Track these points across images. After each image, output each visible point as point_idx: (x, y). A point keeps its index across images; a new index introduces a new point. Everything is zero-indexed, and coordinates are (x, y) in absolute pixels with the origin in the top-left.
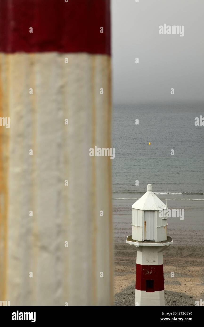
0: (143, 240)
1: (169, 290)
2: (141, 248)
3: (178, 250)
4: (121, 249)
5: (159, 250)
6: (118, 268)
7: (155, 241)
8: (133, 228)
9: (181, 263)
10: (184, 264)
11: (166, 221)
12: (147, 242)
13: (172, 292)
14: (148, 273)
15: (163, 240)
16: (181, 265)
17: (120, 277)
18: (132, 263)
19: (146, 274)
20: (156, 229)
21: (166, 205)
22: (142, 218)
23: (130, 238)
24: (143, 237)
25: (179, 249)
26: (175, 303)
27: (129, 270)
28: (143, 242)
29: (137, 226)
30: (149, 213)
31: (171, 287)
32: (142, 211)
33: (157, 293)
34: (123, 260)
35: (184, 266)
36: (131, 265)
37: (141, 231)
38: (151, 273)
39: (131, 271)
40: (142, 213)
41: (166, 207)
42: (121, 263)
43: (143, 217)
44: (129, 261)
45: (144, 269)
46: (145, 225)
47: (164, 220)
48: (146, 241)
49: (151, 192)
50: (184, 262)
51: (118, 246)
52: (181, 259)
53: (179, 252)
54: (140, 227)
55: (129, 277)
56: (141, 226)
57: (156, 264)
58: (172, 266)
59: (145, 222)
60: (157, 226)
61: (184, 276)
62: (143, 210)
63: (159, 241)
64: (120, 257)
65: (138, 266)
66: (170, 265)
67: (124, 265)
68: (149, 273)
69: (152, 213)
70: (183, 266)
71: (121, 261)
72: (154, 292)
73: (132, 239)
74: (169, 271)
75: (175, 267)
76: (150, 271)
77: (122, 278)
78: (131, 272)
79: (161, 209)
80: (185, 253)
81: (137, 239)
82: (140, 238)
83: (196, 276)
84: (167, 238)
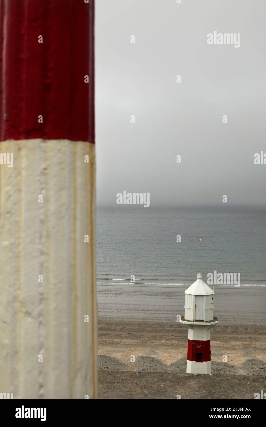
1: (215, 361)
2: (192, 326)
4: (176, 328)
5: (207, 328)
6: (173, 342)
7: (204, 321)
8: (186, 310)
9: (226, 339)
10: (228, 339)
11: (213, 304)
12: (197, 321)
13: (217, 362)
15: (211, 320)
16: (225, 340)
17: (175, 350)
18: (185, 339)
19: (196, 348)
20: (205, 311)
21: (213, 290)
23: (183, 318)
24: (193, 318)
25: (224, 327)
26: (220, 371)
27: (182, 344)
28: (194, 321)
29: (189, 309)
30: (199, 298)
33: (205, 363)
34: (178, 336)
35: (228, 341)
37: (192, 312)
38: (200, 347)
40: (193, 297)
43: (194, 301)
44: (182, 338)
45: (194, 344)
46: (196, 307)
47: (211, 303)
49: (201, 280)
51: (174, 325)
52: (226, 335)
53: (224, 329)
55: (182, 350)
56: (192, 308)
57: (205, 339)
58: (218, 341)
59: (196, 305)
60: (206, 308)
61: (227, 349)
62: (194, 295)
63: (207, 321)
64: (175, 334)
65: (189, 341)
67: (178, 341)
68: (198, 347)
69: (202, 297)
71: (176, 337)
72: (202, 362)
73: (185, 319)
74: (215, 345)
75: (220, 342)
76: (199, 345)
77: (176, 351)
78: (184, 346)
79: (209, 294)
80: (229, 330)
81: (188, 319)
82: (191, 318)
83: (237, 349)
84: (214, 318)
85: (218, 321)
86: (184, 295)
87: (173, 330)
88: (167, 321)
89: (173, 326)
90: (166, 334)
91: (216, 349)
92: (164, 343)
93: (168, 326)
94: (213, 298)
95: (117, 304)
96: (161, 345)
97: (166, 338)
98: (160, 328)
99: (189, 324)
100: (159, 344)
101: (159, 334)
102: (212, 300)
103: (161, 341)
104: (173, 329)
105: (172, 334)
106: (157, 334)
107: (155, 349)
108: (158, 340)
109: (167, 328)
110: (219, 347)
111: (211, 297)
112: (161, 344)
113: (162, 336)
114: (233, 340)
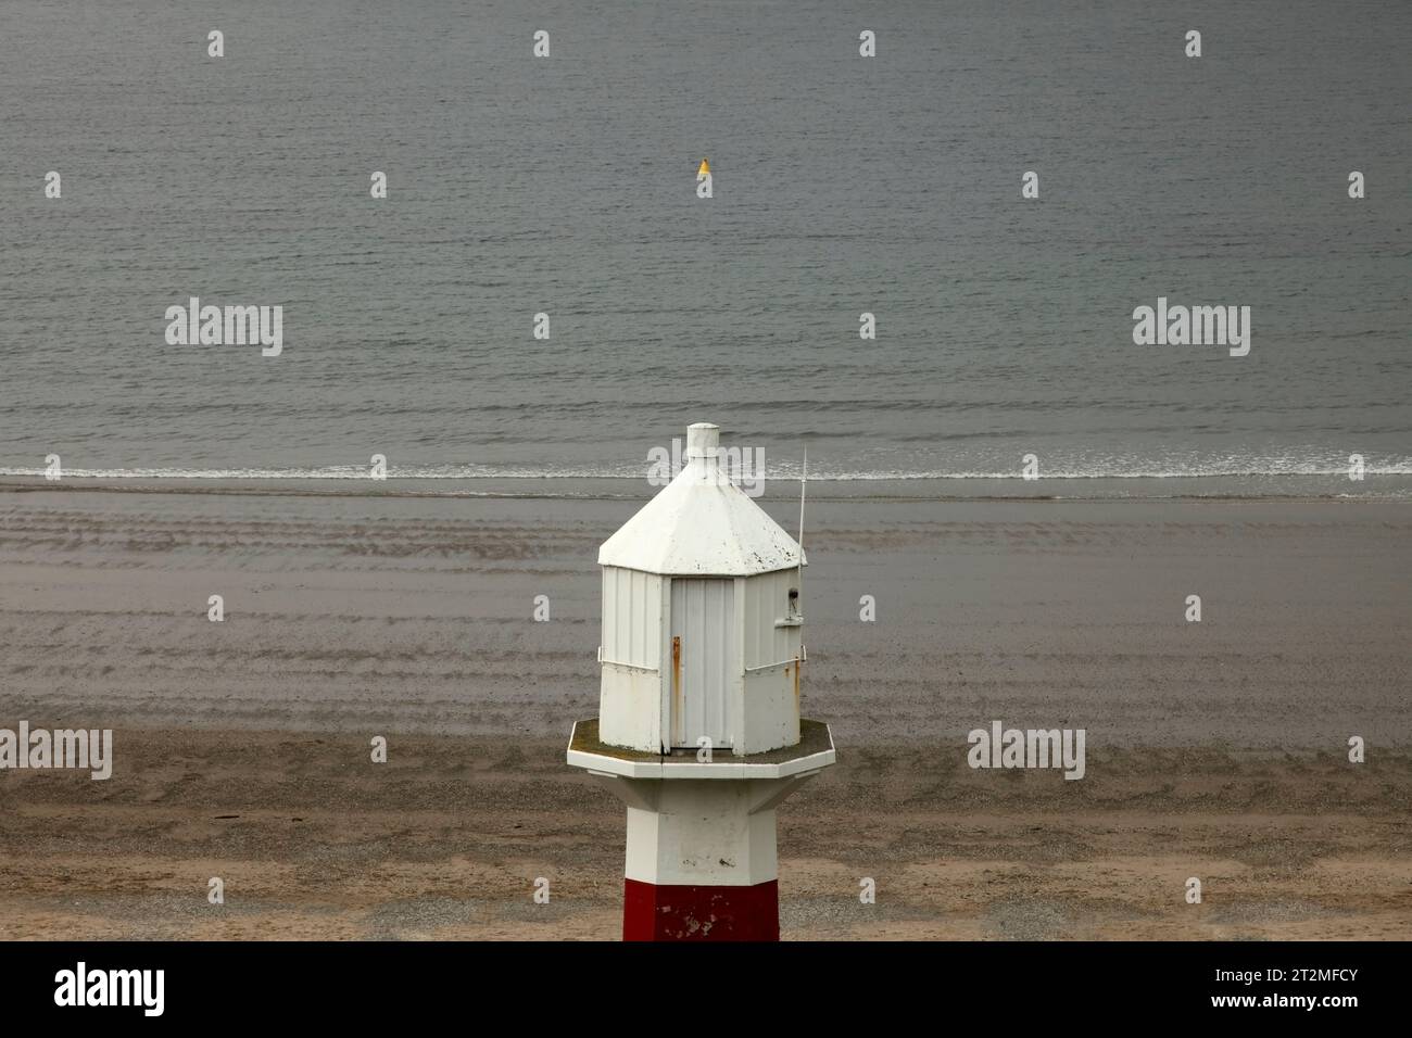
0: (662, 748)
2: (652, 792)
3: (859, 768)
4: (542, 771)
5: (758, 799)
6: (524, 875)
7: (734, 751)
8: (608, 679)
9: (877, 844)
10: (892, 847)
11: (798, 636)
12: (686, 755)
14: (692, 931)
15: (780, 746)
16: (874, 851)
17: (539, 926)
19: (679, 936)
20: (742, 685)
21: (798, 541)
22: (658, 623)
23: (588, 737)
24: (661, 730)
25: (869, 764)
27: (586, 885)
28: (663, 756)
29: (630, 668)
30: (697, 594)
32: (659, 579)
34: (556, 833)
35: (892, 856)
36: (598, 861)
37: (651, 693)
38: (706, 929)
39: (601, 891)
40: (656, 592)
41: (798, 555)
42: (542, 848)
43: (663, 613)
44: (585, 840)
45: (666, 909)
46: (676, 657)
47: (785, 627)
48: (680, 753)
50: (890, 837)
52: (876, 818)
53: (866, 778)
54: (645, 671)
55: (588, 926)
56: (654, 664)
57: (739, 876)
58: (826, 861)
59: (676, 645)
60: (746, 662)
62: (664, 576)
63: (756, 752)
64: (535, 817)
65: (633, 887)
66: (817, 855)
67: (559, 861)
68: (695, 927)
69: (716, 591)
70: (889, 861)
71: (541, 835)
73: (602, 739)
74: (808, 888)
75: (841, 868)
76: (702, 919)
78: (597, 900)
79: (770, 568)
80: (898, 782)
81: (626, 743)
82: (648, 737)
83: (955, 910)
84: (802, 730)
85: (834, 750)
86: (597, 572)
87: (523, 787)
88: (485, 730)
89: (522, 759)
90: (476, 819)
91: (813, 911)
92: (461, 882)
93: (487, 764)
94: (793, 595)
95: (144, 613)
96: (440, 893)
97: (474, 845)
98: (433, 778)
99: (631, 774)
100: (427, 885)
101: (432, 819)
102: (793, 606)
103: (446, 868)
104: (522, 778)
105: (516, 817)
106: (416, 818)
107: (404, 924)
108: (419, 859)
109: (483, 778)
110: (834, 899)
111: (785, 585)
112: (443, 885)
113: (446, 831)
114: (927, 849)
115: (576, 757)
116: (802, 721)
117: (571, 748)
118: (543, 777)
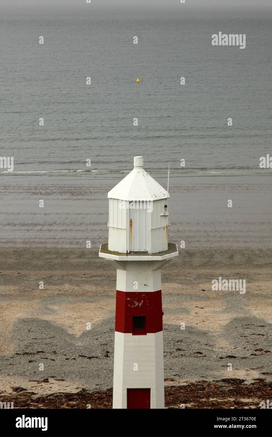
0: (127, 252)
1: (170, 323)
2: (124, 264)
3: (185, 256)
4: (91, 258)
5: (156, 267)
6: (86, 289)
7: (148, 252)
8: (111, 232)
9: (190, 279)
10: (195, 279)
11: (167, 219)
12: (134, 254)
13: (174, 326)
14: (136, 305)
15: (162, 251)
16: (189, 280)
17: (91, 304)
18: (110, 281)
19: (132, 307)
20: (150, 233)
21: (166, 190)
22: (126, 215)
23: (105, 249)
24: (127, 246)
25: (188, 255)
26: (179, 343)
27: (104, 292)
28: (127, 254)
29: (117, 228)
31: (173, 317)
33: (150, 336)
34: (95, 276)
35: (195, 282)
36: (108, 284)
37: (124, 235)
38: (140, 305)
39: (109, 293)
41: (167, 195)
42: (91, 281)
43: (127, 212)
44: (104, 278)
45: (128, 299)
46: (131, 225)
47: (163, 216)
48: (132, 253)
49: (141, 170)
50: (194, 276)
51: (86, 253)
52: (190, 271)
53: (187, 259)
54: (122, 229)
55: (105, 304)
56: (124, 227)
57: (150, 289)
58: (175, 284)
59: (131, 222)
60: (152, 226)
61: (194, 298)
63: (155, 253)
64: (89, 272)
65: (119, 293)
66: (173, 282)
67: (96, 285)
68: (137, 304)
70: (194, 283)
71: (91, 277)
72: (146, 334)
73: (109, 250)
74: (170, 292)
75: (180, 286)
76: (139, 301)
77: (93, 305)
78: (107, 296)
79: (159, 198)
80: (196, 260)
81: (116, 250)
82: (123, 249)
83: (214, 298)
84: (169, 246)
85: (178, 252)
86: (108, 200)
87: (86, 263)
89: (85, 255)
90: (72, 272)
91: (172, 298)
92: (67, 291)
93: (75, 256)
94: (166, 206)
96: (61, 294)
97: (71, 280)
98: (59, 261)
99: (118, 259)
100: (58, 292)
101: (58, 272)
102: (166, 209)
103: (63, 287)
104: (85, 260)
105: (84, 272)
106: (54, 273)
107: (51, 304)
108: (55, 285)
109: (74, 260)
110: (178, 295)
111: (163, 204)
112: (62, 292)
113: (63, 276)
114: (206, 280)
115: (101, 255)
116: (168, 243)
117: (100, 252)
118: (92, 260)
